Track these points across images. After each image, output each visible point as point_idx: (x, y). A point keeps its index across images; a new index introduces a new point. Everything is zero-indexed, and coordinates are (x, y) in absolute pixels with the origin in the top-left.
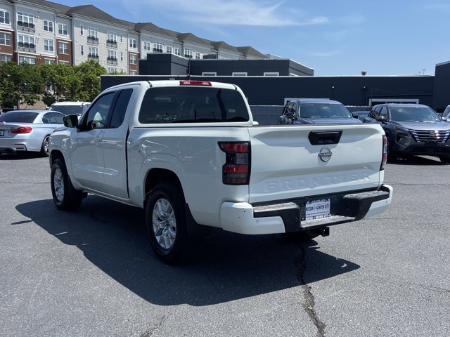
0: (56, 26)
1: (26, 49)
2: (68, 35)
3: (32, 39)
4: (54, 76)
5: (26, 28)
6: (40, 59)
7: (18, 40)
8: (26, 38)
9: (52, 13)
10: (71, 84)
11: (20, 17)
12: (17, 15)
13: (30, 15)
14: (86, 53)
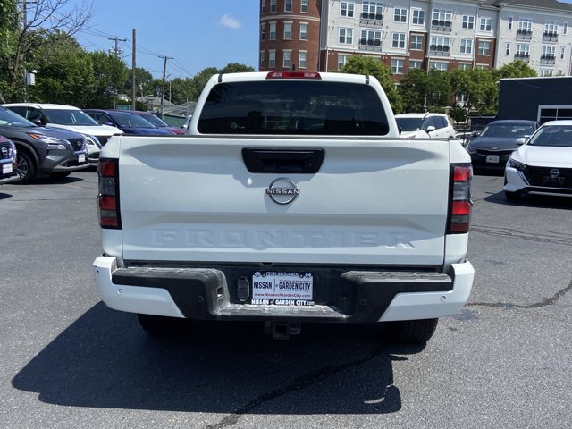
0: (478, 21)
1: (439, 52)
2: (492, 31)
3: (447, 40)
4: (466, 83)
5: (441, 28)
6: (453, 64)
7: (431, 43)
8: (441, 39)
9: (475, 5)
10: (486, 93)
11: (436, 15)
12: (433, 12)
13: (448, 11)
14: (513, 52)
